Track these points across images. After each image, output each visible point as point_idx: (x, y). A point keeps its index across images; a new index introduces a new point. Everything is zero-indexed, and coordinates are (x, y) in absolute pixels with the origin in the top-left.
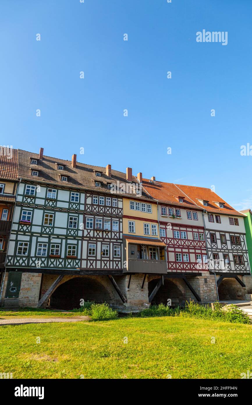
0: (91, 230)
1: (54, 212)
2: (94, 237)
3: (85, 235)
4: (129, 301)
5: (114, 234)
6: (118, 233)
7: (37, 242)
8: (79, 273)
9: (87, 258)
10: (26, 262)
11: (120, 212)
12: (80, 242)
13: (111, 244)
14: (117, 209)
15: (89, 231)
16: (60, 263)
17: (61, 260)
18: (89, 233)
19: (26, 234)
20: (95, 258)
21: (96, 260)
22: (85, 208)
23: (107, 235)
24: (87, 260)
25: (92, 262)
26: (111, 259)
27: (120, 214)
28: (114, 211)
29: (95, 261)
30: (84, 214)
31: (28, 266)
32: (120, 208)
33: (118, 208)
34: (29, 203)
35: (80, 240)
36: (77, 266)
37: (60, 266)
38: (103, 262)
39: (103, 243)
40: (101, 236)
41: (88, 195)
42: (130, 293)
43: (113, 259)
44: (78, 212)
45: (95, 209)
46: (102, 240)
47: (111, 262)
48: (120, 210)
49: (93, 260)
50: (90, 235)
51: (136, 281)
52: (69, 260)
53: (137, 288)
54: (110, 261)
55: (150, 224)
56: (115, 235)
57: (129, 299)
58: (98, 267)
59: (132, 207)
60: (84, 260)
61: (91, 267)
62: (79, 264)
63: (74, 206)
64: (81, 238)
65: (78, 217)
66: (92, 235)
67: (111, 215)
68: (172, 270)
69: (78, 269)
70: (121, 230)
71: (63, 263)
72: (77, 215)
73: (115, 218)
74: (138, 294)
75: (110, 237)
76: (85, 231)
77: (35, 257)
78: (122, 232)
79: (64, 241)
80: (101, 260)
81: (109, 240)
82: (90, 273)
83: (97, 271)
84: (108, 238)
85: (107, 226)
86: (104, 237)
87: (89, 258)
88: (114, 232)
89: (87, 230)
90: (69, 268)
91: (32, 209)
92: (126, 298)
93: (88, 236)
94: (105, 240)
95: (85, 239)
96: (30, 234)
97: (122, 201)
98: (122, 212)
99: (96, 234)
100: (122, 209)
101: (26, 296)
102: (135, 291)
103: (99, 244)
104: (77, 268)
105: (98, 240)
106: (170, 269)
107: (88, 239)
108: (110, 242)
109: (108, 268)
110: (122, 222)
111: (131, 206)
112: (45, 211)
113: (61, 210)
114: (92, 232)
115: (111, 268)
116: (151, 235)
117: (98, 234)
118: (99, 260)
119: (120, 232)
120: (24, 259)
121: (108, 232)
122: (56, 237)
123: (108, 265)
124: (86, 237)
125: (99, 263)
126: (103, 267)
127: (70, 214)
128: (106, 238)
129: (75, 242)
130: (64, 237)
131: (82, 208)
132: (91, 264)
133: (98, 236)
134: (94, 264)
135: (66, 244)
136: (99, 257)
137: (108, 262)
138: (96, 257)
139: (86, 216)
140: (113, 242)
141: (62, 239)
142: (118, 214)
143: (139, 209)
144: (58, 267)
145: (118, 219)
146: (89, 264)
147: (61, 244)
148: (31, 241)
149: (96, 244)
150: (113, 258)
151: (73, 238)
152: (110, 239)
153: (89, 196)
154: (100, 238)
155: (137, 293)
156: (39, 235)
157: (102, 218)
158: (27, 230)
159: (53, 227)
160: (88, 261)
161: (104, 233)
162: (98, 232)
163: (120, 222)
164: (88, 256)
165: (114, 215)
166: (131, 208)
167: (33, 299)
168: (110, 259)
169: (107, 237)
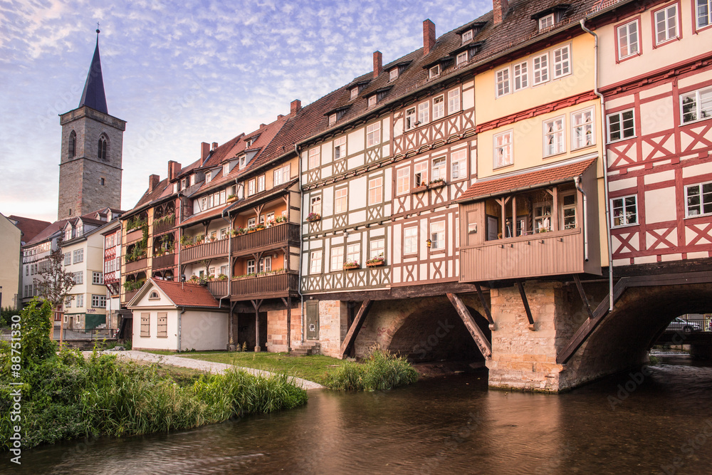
0: (405, 196)
1: (346, 183)
2: (412, 211)
3: (395, 212)
4: (495, 355)
5: (457, 187)
6: (466, 183)
7: (331, 247)
8: (391, 294)
9: (402, 261)
10: (320, 283)
11: (469, 120)
12: (389, 228)
13: (450, 215)
14: (459, 117)
15: (402, 199)
16: (362, 279)
17: (362, 273)
18: (402, 206)
19: (319, 236)
20: (415, 259)
21: (419, 262)
22: (392, 148)
23: (439, 195)
24: (402, 265)
25: (410, 267)
26: (450, 254)
27: (469, 126)
28: (453, 125)
29: (416, 266)
30: (393, 165)
31: (323, 290)
32: (468, 111)
33: (462, 112)
34: (315, 182)
35: (389, 224)
36: (386, 281)
37: (361, 284)
38: (431, 264)
39: (431, 218)
40: (426, 204)
41: (396, 115)
42: (500, 336)
43: (454, 253)
44: (381, 165)
45: (411, 142)
46: (429, 212)
47: (450, 262)
48: (468, 115)
49: (412, 263)
50: (404, 209)
51: (517, 305)
52: (373, 271)
53: (520, 324)
54: (447, 259)
55: (566, 113)
56: (459, 189)
57: (498, 350)
58: (423, 277)
59: (503, 89)
60: (397, 265)
61: (410, 279)
62: (389, 276)
63: (373, 156)
64: (390, 221)
65: (383, 175)
66: (408, 208)
67: (446, 141)
68: (659, 256)
69: (388, 288)
70: (473, 172)
71: (365, 279)
72: (381, 172)
73: (457, 144)
74: (522, 338)
75: (446, 199)
76: (396, 201)
77: (330, 273)
78: (476, 176)
79: (365, 233)
80: (428, 261)
81: (444, 208)
82: (409, 292)
83: (421, 286)
84: (443, 204)
85: (440, 173)
86: (433, 203)
87: (405, 261)
88: (455, 183)
89: (399, 198)
90: (375, 287)
91: (320, 191)
92: (490, 349)
93: (402, 211)
94: (436, 210)
95: (396, 220)
96: (321, 236)
97: (474, 87)
98: (473, 119)
99: (416, 201)
100: (472, 110)
101: (327, 338)
102: (513, 332)
103: (424, 222)
104: (387, 284)
105: (422, 214)
106: (653, 251)
107: (402, 218)
108: (446, 213)
109: (444, 276)
110: (476, 147)
111: (500, 86)
112: (336, 186)
113: (356, 173)
114: (409, 198)
115: (449, 276)
116: (569, 151)
117: (420, 201)
118: (424, 262)
119: (470, 177)
120: (318, 278)
121: (442, 187)
122: (352, 229)
123: (442, 270)
124: (399, 215)
125: (424, 267)
126: (431, 278)
127: (370, 176)
128: (436, 206)
129: (381, 231)
130: (364, 227)
131: (386, 152)
132: (410, 274)
133: (420, 206)
134: (415, 273)
135: (369, 239)
136: (424, 256)
137: (444, 263)
138: (418, 256)
139: (396, 167)
140: (453, 211)
141: (362, 231)
142: (462, 129)
143: (525, 85)
144: (358, 287)
145: (465, 144)
146: (406, 273)
147: (361, 241)
148: (323, 248)
149: (418, 225)
150: (455, 250)
151: (377, 224)
152: (447, 204)
153: (399, 118)
154: (424, 209)
155: (520, 335)
156: (331, 234)
157: (427, 156)
158: (318, 231)
159: (347, 214)
160: (405, 267)
161: (433, 192)
162: (420, 196)
163: (470, 148)
164: (404, 257)
165: (454, 136)
166: (500, 93)
167: (334, 342)
168: (447, 254)
169: (439, 201)
